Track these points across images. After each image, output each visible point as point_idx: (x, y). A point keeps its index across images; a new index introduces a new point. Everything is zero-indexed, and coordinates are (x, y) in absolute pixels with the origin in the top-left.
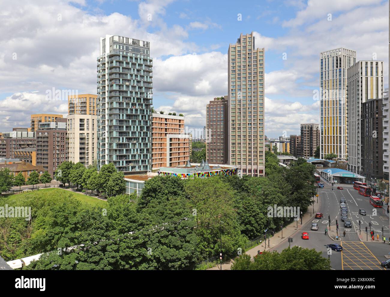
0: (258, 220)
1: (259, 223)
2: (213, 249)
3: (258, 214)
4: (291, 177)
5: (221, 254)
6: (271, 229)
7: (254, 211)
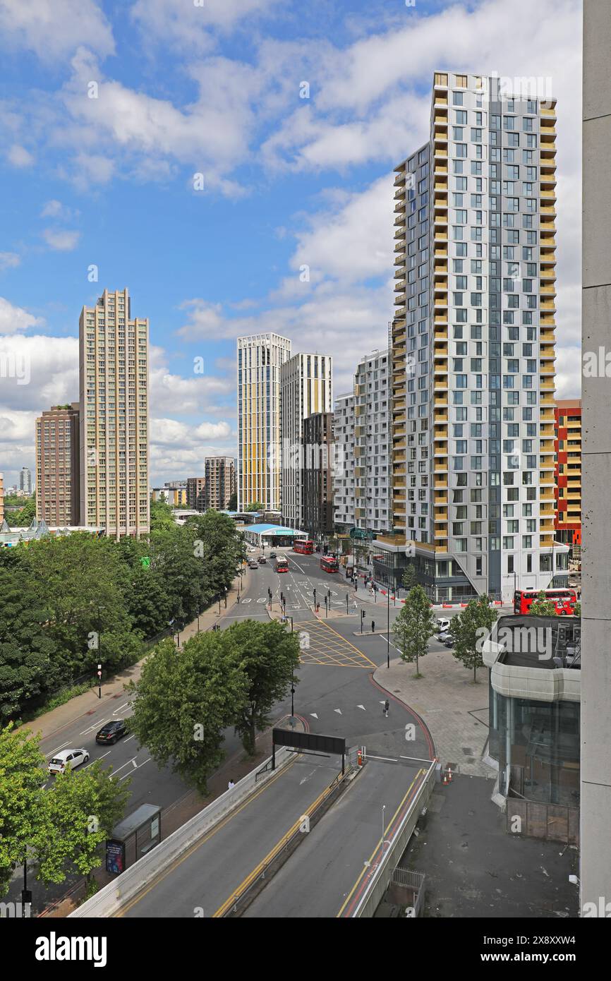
0: (159, 604)
1: (161, 608)
2: (82, 660)
3: (158, 594)
4: (207, 532)
5: (100, 667)
6: (181, 619)
7: (152, 589)
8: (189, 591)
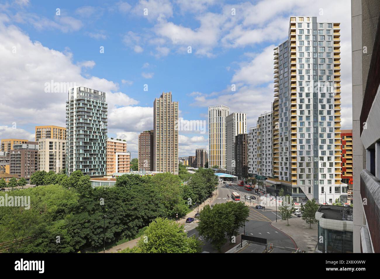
0: (192, 197)
1: (192, 198)
2: (170, 212)
3: (191, 194)
4: (205, 174)
5: (177, 214)
6: (198, 203)
7: (189, 192)
8: (201, 194)
